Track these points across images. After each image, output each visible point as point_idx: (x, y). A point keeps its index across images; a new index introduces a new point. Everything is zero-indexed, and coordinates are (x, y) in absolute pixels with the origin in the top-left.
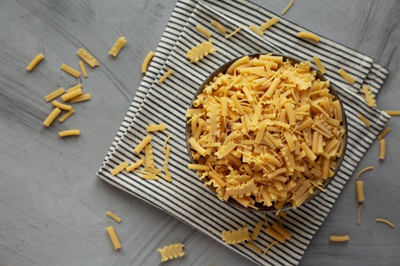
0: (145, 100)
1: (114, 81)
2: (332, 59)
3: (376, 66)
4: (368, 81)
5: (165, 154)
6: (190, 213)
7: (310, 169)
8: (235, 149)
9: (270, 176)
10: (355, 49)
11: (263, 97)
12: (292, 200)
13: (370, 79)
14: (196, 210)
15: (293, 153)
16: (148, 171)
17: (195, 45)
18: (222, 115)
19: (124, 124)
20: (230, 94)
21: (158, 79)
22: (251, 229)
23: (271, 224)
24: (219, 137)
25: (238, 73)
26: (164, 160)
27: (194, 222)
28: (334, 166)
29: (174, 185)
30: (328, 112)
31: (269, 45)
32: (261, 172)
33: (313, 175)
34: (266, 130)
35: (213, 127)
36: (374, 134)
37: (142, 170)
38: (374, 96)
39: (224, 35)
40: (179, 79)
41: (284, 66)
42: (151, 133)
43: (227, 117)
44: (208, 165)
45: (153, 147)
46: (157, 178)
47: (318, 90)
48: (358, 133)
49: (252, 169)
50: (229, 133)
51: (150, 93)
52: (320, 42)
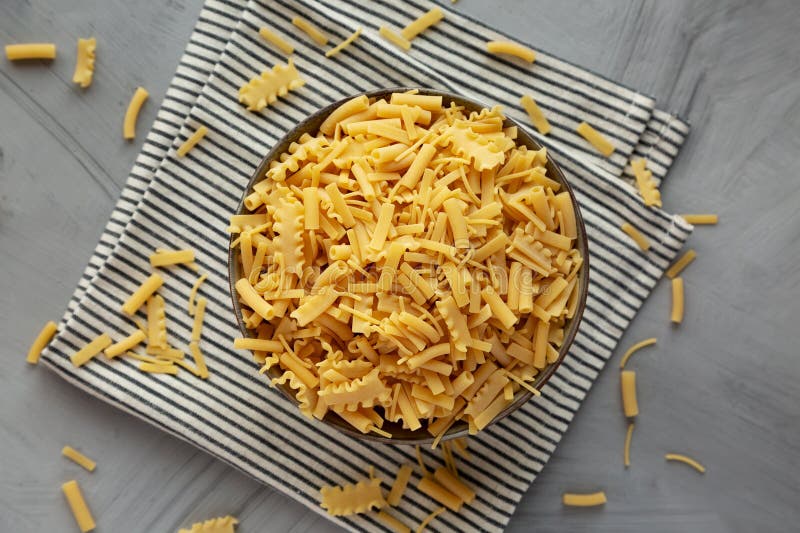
0: (147, 196)
1: (78, 154)
2: (564, 101)
3: (660, 115)
4: (643, 150)
5: (193, 317)
6: (250, 448)
7: (506, 346)
8: (337, 303)
9: (414, 363)
10: (613, 79)
11: (397, 186)
12: (467, 416)
13: (647, 145)
14: (263, 441)
15: (464, 310)
16: (154, 355)
17: (258, 73)
18: (307, 228)
19: (101, 249)
20: (324, 181)
21: (176, 148)
22: (388, 480)
23: (431, 470)
24: (301, 277)
25: (343, 134)
26: (190, 329)
27: (258, 468)
28: (559, 339)
29: (214, 385)
30: (543, 219)
31: (421, 71)
32: (394, 354)
33: (513, 359)
34: (402, 260)
35: (287, 255)
36: (658, 267)
37: (142, 353)
38: (656, 182)
39: (323, 50)
40: (222, 148)
41: (446, 117)
42: (161, 268)
43: (317, 232)
44: (279, 340)
45: (167, 301)
46: (175, 370)
47: (523, 170)
48: (623, 265)
49: (375, 347)
50: (323, 268)
51: (158, 180)
52: (536, 63)
